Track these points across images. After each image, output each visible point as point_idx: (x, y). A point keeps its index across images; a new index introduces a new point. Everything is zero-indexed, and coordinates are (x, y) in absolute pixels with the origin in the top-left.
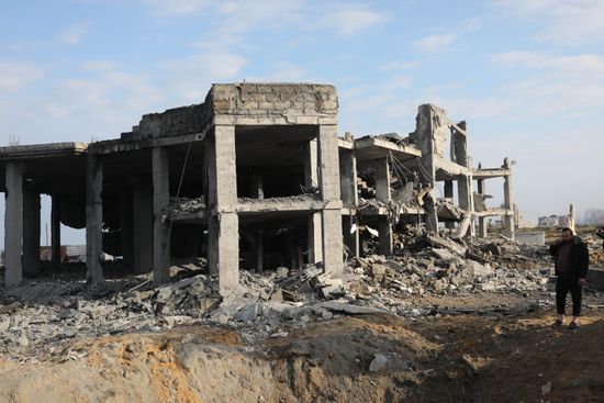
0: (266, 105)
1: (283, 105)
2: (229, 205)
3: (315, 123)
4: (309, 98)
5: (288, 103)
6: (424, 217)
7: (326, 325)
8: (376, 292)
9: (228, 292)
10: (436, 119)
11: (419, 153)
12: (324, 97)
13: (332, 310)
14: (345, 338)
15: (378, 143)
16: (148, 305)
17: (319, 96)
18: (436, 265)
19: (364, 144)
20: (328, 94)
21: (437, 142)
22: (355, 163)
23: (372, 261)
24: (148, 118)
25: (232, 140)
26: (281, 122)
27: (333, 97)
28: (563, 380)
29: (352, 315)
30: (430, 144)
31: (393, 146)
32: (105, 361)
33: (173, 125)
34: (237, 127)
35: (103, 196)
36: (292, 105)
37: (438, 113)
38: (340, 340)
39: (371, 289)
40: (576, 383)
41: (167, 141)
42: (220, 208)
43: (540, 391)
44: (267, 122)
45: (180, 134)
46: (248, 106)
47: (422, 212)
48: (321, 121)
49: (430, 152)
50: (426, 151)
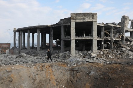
0: (82, 17)
1: (85, 17)
2: (73, 38)
3: (92, 21)
4: (91, 16)
5: (86, 17)
6: (121, 41)
7: (84, 65)
8: (103, 57)
9: (72, 55)
10: (126, 19)
11: (121, 27)
12: (94, 15)
13: (87, 61)
14: (86, 67)
15: (109, 25)
16: (57, 57)
17: (93, 15)
18: (120, 51)
19: (106, 25)
20: (95, 15)
21: (126, 24)
22: (104, 29)
23: (105, 50)
24: (61, 20)
25: (74, 25)
26: (85, 21)
27: (96, 16)
28: (127, 83)
29: (90, 63)
30: (124, 25)
31: (113, 25)
32: (37, 68)
33: (65, 21)
34: (75, 22)
35: (53, 35)
36: (87, 17)
37: (127, 18)
38: (85, 68)
39: (102, 56)
40: (129, 84)
41: (64, 25)
42: (71, 38)
43: (122, 84)
44: (82, 21)
45: (66, 23)
46: (78, 18)
47: (121, 40)
48: (93, 21)
49: (124, 26)
50: (123, 26)
